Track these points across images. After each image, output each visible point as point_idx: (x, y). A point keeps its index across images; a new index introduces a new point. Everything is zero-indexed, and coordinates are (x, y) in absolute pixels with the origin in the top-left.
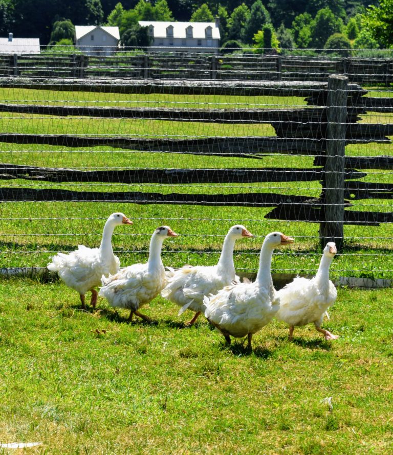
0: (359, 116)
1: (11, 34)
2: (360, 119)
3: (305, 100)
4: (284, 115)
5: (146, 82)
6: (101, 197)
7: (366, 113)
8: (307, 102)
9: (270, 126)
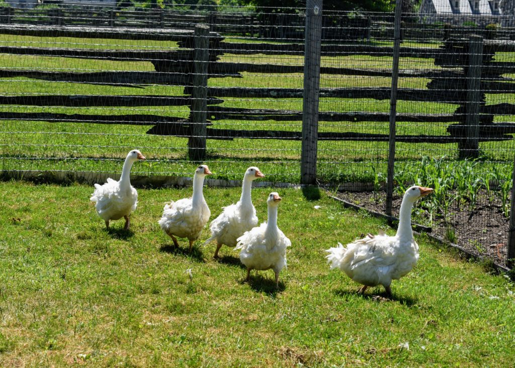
0: (218, 56)
2: (219, 59)
4: (160, 55)
5: (54, 28)
7: (223, 55)
8: (178, 45)
9: (150, 62)
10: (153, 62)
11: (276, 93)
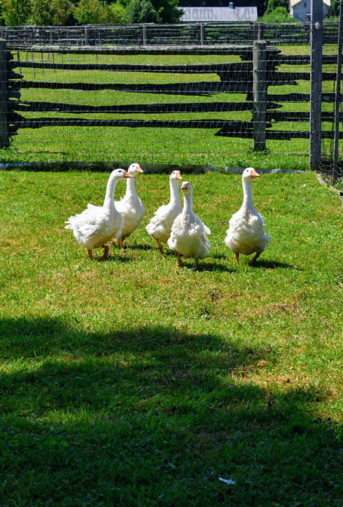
0: (276, 67)
1: (231, 3)
2: (277, 69)
3: (240, 57)
4: (225, 67)
5: (133, 47)
6: (104, 124)
7: (280, 65)
8: (241, 59)
9: (216, 74)
10: (218, 74)
11: (328, 98)
